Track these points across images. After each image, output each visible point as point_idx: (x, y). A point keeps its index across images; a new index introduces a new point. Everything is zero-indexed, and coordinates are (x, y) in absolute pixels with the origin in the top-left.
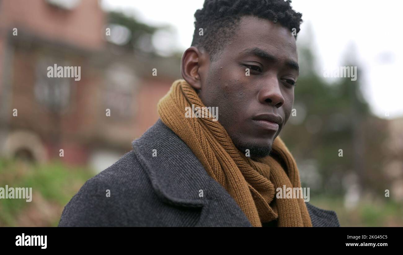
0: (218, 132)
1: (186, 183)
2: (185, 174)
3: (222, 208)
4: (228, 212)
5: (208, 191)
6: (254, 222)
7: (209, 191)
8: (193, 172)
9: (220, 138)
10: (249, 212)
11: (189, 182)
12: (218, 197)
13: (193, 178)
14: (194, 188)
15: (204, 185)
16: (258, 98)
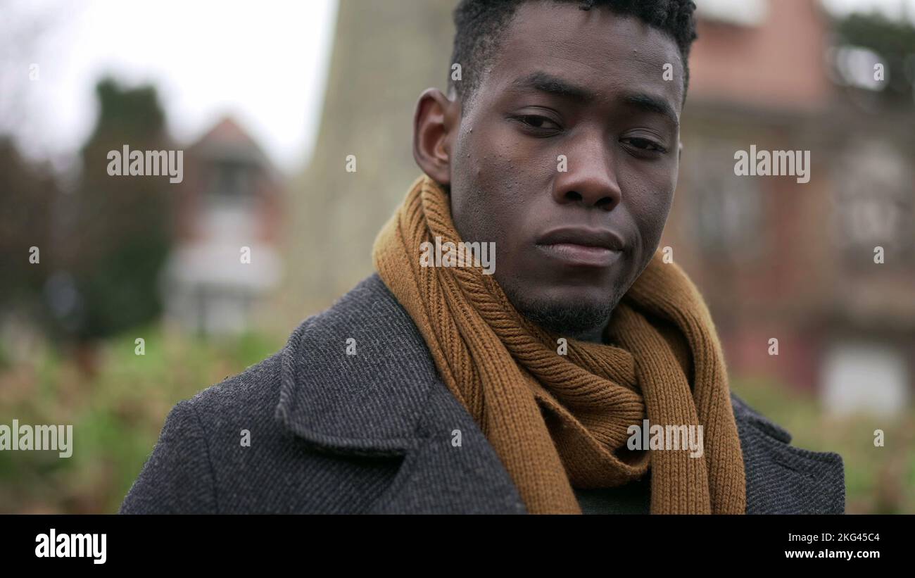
0: (468, 280)
1: (378, 402)
2: (382, 382)
3: (447, 457)
4: (460, 465)
5: (421, 417)
6: (535, 488)
7: (424, 418)
8: (399, 375)
9: (471, 294)
10: (522, 464)
11: (386, 401)
12: (442, 431)
13: (394, 389)
14: (391, 413)
15: (413, 406)
16: (551, 192)
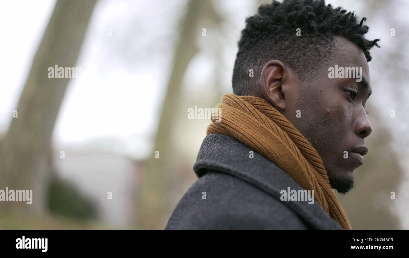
16: (354, 128)
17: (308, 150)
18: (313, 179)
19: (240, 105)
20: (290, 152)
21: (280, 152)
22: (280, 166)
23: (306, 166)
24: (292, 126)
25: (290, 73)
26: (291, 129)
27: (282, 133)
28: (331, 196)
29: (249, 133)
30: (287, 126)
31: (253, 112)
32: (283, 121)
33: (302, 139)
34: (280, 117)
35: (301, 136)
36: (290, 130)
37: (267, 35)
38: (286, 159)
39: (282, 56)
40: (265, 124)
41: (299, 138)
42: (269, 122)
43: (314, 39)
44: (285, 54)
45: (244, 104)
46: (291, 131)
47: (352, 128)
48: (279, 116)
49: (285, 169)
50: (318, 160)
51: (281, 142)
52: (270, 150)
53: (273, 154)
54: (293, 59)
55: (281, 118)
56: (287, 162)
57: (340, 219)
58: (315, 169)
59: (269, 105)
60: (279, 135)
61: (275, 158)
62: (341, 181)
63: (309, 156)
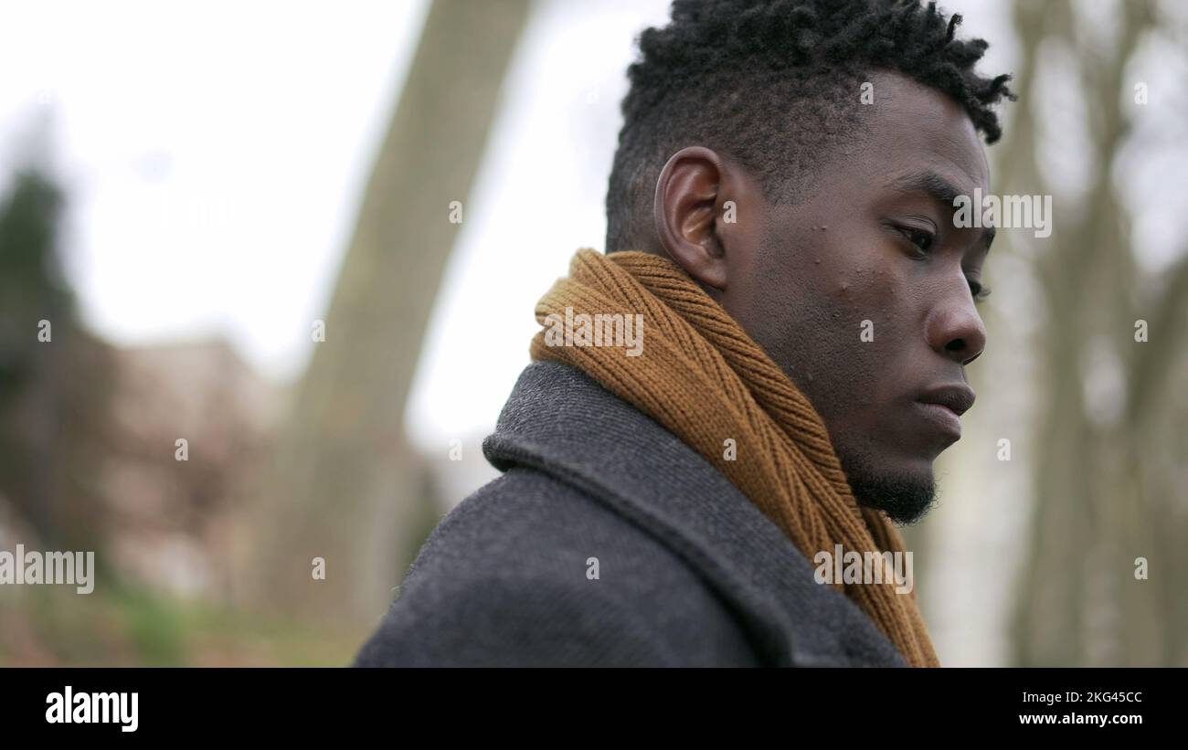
16: (926, 334)
17: (782, 398)
18: (791, 481)
19: (601, 279)
20: (725, 406)
21: (697, 406)
22: (698, 446)
23: (772, 444)
24: (738, 332)
25: (738, 181)
26: (734, 341)
27: (705, 354)
28: (848, 531)
29: (613, 356)
30: (723, 334)
31: (632, 298)
32: (713, 318)
33: (765, 369)
34: (707, 308)
35: (762, 361)
36: (733, 343)
37: (684, 77)
38: (713, 427)
39: (719, 135)
40: (662, 329)
41: (758, 366)
42: (673, 322)
43: (810, 84)
44: (727, 128)
45: (612, 275)
46: (734, 347)
47: (923, 333)
48: (704, 304)
49: (711, 453)
50: (812, 427)
51: (701, 378)
52: (667, 402)
53: (676, 413)
54: (750, 141)
55: (709, 311)
56: (717, 433)
57: (873, 594)
58: (805, 453)
59: (678, 275)
60: (697, 359)
61: (682, 425)
62: (888, 486)
63: (784, 417)
